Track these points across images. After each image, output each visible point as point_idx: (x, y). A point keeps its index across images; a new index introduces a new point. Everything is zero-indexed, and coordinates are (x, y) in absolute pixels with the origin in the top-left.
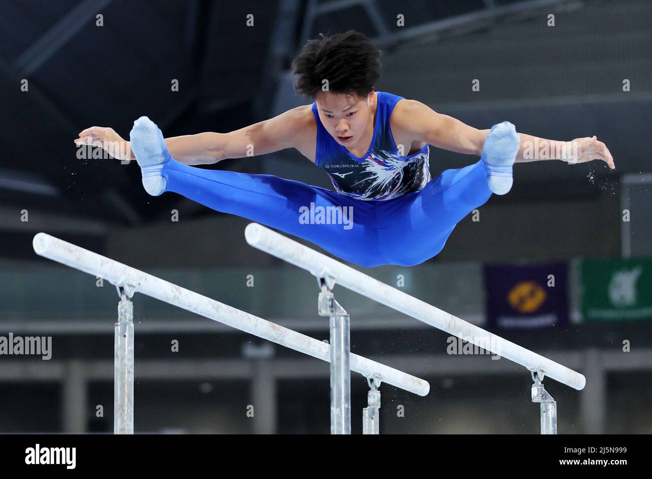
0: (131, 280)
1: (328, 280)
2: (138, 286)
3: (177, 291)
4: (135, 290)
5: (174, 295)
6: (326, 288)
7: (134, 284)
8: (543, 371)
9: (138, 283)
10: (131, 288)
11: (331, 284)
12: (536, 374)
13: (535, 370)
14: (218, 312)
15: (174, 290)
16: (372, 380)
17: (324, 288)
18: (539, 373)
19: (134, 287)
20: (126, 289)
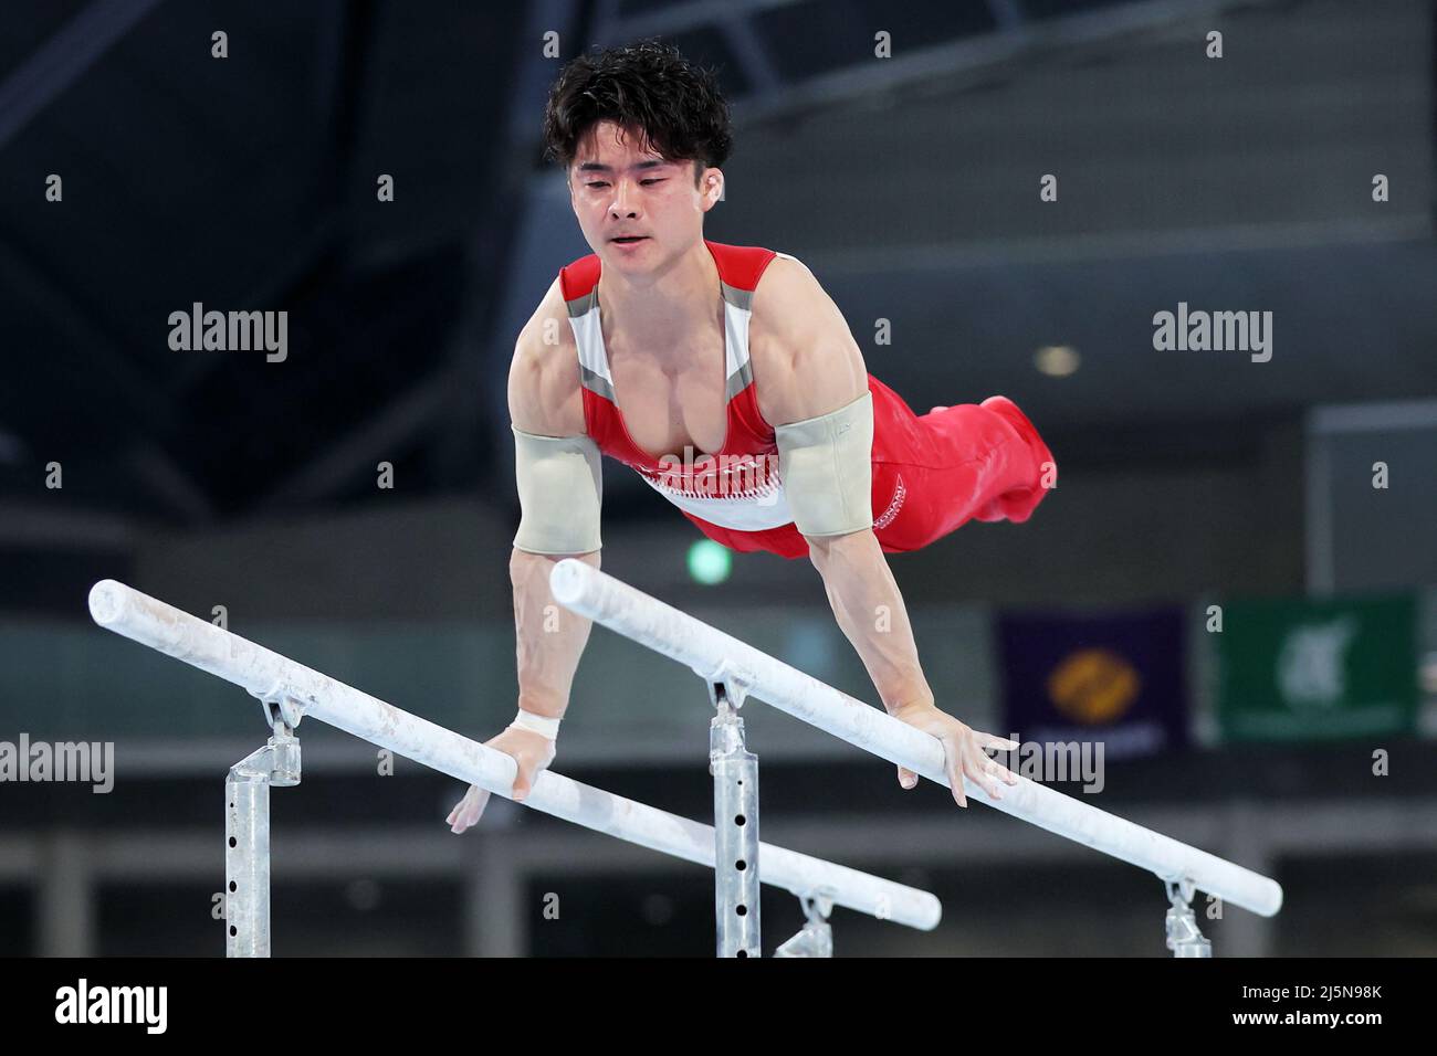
0: (297, 687)
1: (730, 687)
2: (309, 702)
3: (389, 715)
4: (303, 711)
5: (383, 724)
6: (727, 705)
7: (302, 697)
8: (1191, 881)
9: (309, 695)
10: (295, 706)
11: (737, 696)
12: (1176, 886)
13: (1174, 880)
14: (475, 764)
15: (385, 713)
16: (811, 902)
17: (723, 706)
18: (1184, 886)
19: (302, 704)
20: (286, 707)
